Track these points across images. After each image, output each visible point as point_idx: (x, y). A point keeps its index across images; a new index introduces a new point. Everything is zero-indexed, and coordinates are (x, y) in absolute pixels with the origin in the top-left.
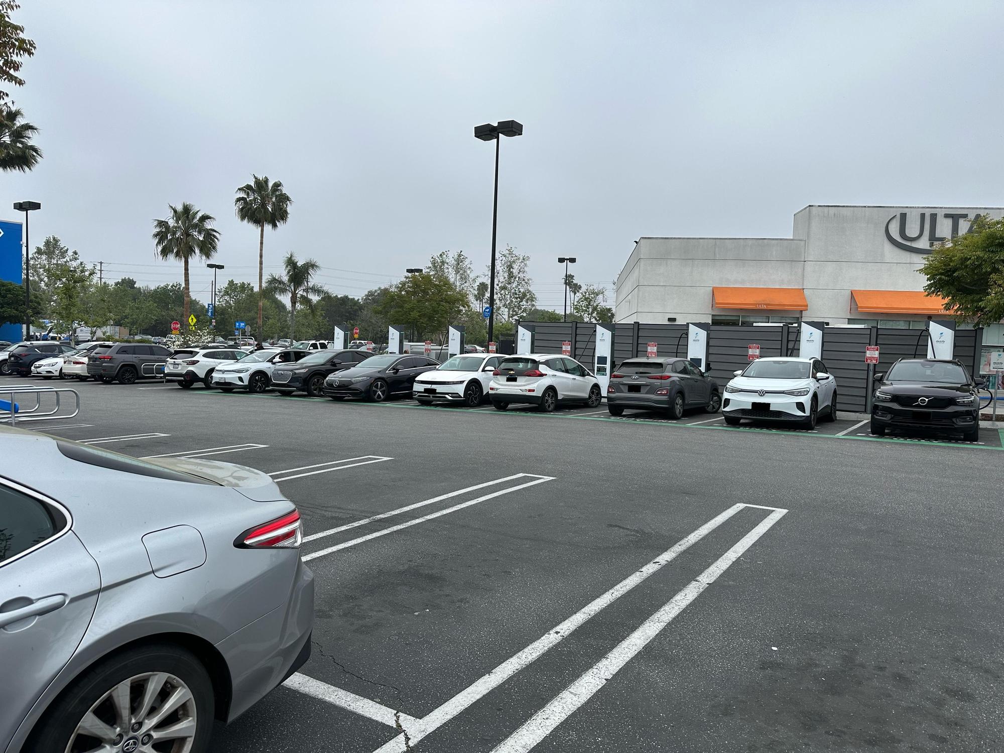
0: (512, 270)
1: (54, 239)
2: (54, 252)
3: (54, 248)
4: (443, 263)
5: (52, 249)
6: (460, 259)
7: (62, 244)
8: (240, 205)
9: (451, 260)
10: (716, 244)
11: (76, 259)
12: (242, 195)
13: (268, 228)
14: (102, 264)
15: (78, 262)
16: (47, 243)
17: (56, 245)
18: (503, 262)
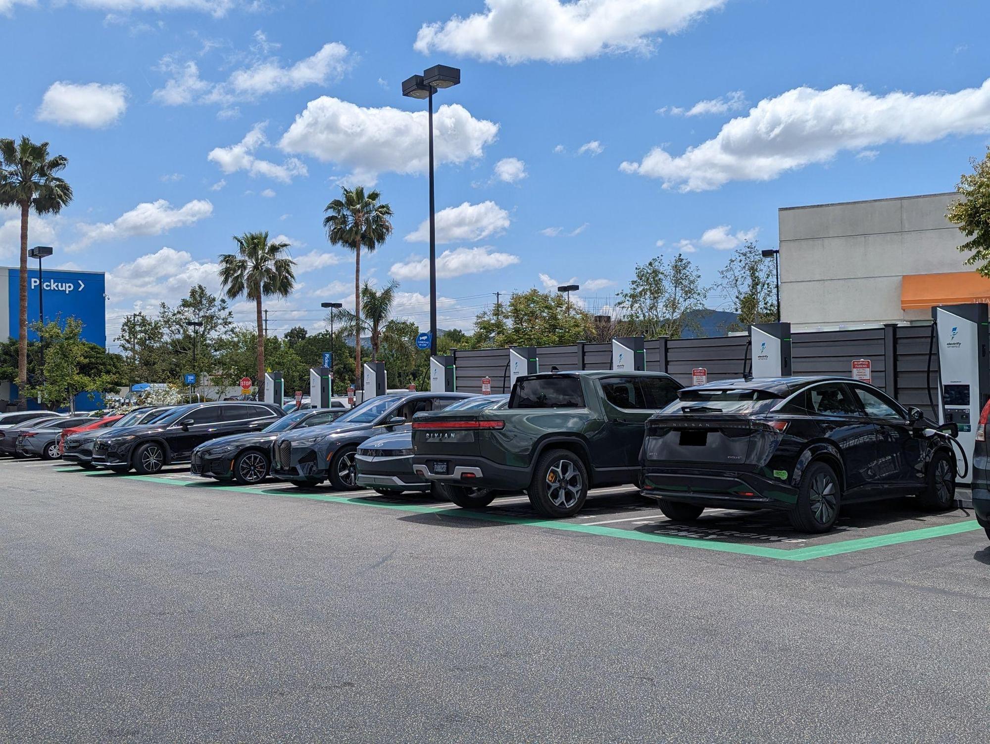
0: (757, 274)
1: (200, 287)
2: (201, 302)
3: (201, 297)
4: (656, 272)
5: (199, 299)
6: (680, 266)
7: (208, 292)
8: (331, 225)
9: (666, 268)
10: (902, 207)
11: (224, 308)
12: (331, 213)
13: (364, 250)
14: (268, 313)
15: (227, 311)
16: (193, 293)
17: (202, 294)
18: (743, 264)
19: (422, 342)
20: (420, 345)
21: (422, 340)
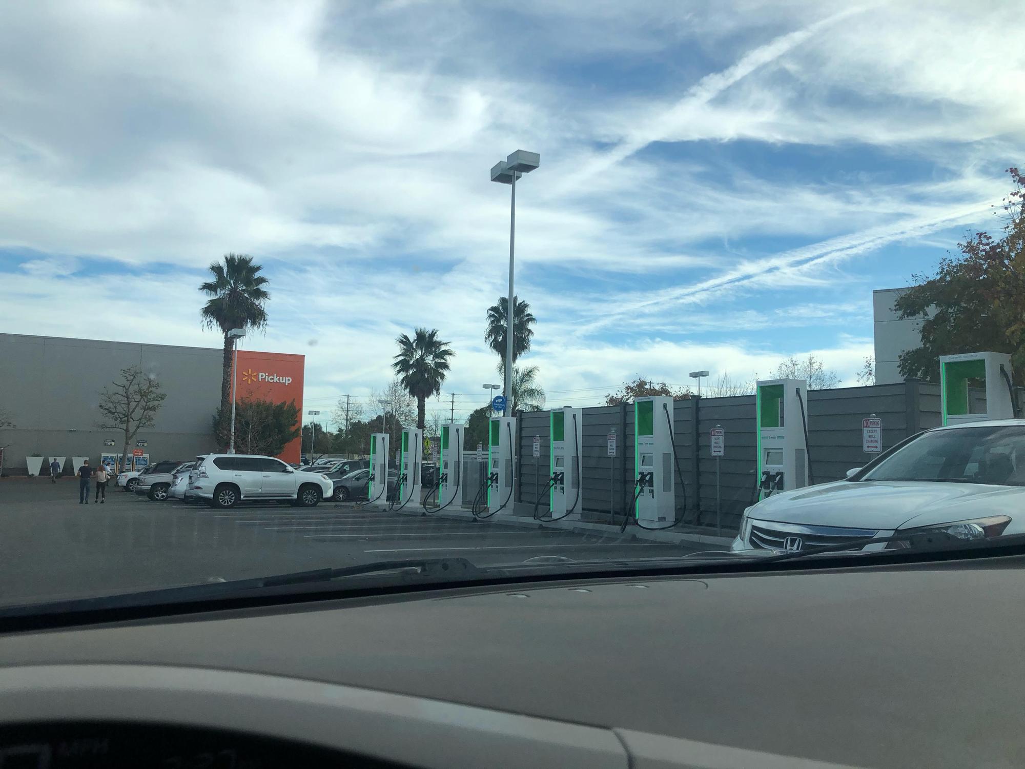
19: (498, 405)
20: (496, 407)
21: (498, 403)
